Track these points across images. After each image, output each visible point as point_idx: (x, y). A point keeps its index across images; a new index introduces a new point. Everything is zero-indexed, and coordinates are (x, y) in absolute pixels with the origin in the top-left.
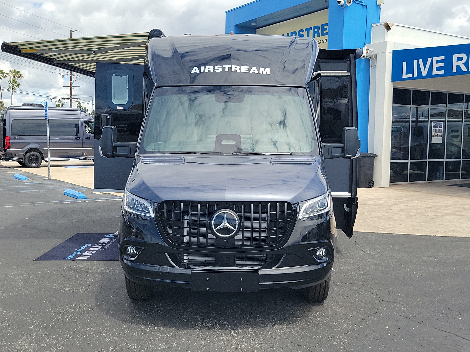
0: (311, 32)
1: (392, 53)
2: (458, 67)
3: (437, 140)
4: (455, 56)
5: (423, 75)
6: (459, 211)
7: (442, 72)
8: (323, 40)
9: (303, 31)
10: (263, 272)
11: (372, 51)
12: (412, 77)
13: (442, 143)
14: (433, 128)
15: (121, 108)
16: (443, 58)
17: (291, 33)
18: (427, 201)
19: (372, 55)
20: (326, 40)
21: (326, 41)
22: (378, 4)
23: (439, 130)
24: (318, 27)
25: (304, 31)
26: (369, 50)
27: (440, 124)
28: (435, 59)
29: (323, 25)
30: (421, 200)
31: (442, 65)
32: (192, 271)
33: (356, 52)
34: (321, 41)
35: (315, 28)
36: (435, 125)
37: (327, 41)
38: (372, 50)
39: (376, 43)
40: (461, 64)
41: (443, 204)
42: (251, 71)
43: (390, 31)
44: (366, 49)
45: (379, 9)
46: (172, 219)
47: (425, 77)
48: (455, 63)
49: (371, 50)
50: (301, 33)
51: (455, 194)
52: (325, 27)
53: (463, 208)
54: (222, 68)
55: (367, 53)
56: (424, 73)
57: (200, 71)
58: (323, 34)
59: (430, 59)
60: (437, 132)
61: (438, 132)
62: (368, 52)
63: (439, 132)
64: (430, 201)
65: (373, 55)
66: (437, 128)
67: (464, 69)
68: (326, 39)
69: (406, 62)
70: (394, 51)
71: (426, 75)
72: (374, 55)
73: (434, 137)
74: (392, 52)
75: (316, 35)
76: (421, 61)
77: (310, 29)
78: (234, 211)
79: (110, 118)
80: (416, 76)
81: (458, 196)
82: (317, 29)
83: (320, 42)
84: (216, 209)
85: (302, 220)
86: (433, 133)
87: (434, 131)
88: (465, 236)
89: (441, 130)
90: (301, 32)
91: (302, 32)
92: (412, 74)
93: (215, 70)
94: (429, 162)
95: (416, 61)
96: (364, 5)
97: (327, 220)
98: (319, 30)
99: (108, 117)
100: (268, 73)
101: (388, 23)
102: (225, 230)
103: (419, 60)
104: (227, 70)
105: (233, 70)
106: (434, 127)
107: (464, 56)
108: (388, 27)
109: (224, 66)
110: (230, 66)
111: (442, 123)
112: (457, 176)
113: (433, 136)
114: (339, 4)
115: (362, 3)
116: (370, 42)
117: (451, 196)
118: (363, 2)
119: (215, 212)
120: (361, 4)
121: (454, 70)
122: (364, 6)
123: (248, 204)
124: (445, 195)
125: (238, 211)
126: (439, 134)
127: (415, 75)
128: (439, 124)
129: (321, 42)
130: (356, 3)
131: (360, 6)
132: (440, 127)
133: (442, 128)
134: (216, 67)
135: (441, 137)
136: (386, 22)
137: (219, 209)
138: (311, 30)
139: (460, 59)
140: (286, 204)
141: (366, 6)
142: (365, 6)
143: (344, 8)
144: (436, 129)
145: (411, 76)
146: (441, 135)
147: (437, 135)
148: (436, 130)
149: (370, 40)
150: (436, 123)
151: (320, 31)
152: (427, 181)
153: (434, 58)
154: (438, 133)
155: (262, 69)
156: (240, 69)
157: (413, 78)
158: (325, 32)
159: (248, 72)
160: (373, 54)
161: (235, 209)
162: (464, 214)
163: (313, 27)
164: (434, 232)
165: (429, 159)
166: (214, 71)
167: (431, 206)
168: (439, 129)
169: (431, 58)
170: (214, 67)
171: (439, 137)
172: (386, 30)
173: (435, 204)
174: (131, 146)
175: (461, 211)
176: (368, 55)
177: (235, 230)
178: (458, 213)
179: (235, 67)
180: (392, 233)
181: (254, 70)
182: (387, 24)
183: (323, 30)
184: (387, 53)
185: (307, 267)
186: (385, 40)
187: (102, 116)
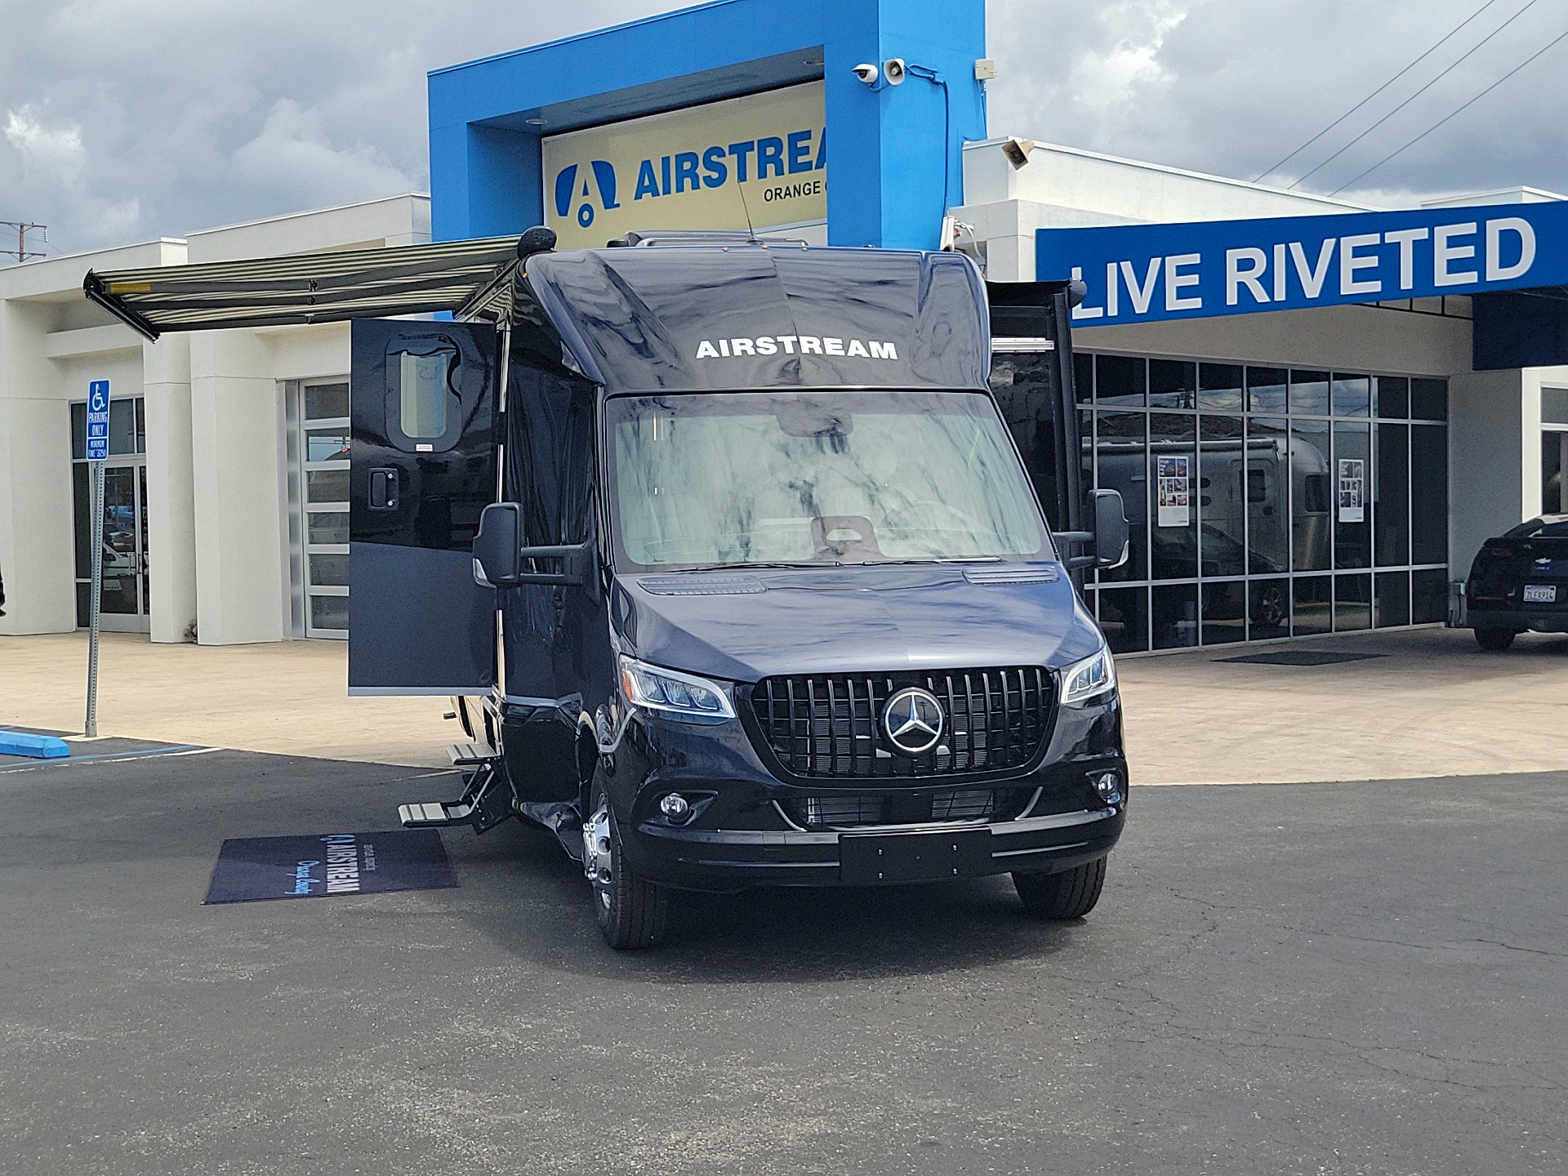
0: (752, 158)
1: (1034, 239)
2: (1242, 287)
3: (1173, 516)
4: (1233, 256)
5: (1137, 312)
6: (1287, 726)
7: (1196, 303)
8: (795, 188)
9: (721, 154)
10: (998, 829)
11: (972, 230)
12: (1101, 315)
13: (1187, 524)
14: (1159, 478)
15: (429, 448)
16: (1195, 259)
17: (676, 156)
18: (1184, 705)
19: (973, 244)
20: (807, 186)
21: (807, 192)
22: (978, 77)
23: (1177, 483)
24: (776, 142)
25: (727, 153)
26: (960, 226)
27: (1181, 464)
28: (1172, 262)
29: (794, 138)
30: (1164, 704)
31: (1193, 280)
32: (840, 836)
33: (1069, 291)
34: (788, 188)
35: (764, 144)
36: (1164, 466)
37: (810, 190)
38: (972, 227)
39: (982, 206)
40: (1251, 278)
41: (1233, 710)
42: (852, 352)
43: (1024, 168)
44: (953, 224)
45: (982, 95)
46: (788, 717)
47: (1142, 318)
48: (1233, 277)
49: (969, 227)
50: (714, 158)
51: (1254, 684)
52: (800, 144)
53: (1293, 718)
54: (776, 343)
55: (955, 237)
56: (1141, 304)
57: (718, 349)
58: (795, 168)
59: (1155, 263)
60: (1172, 491)
61: (1177, 490)
62: (961, 233)
63: (1179, 490)
64: (1192, 705)
65: (975, 244)
66: (1173, 478)
67: (1261, 296)
68: (810, 185)
69: (1080, 269)
70: (1039, 232)
71: (1145, 311)
72: (978, 243)
73: (1165, 505)
74: (1034, 234)
75: (771, 168)
76: (1127, 266)
77: (749, 146)
78: (930, 690)
79: (397, 479)
80: (1116, 314)
81: (1265, 689)
82: (773, 148)
83: (786, 194)
84: (890, 690)
85: (1067, 707)
86: (1161, 494)
87: (1163, 488)
88: (1334, 780)
89: (1183, 485)
90: (714, 154)
91: (719, 157)
92: (1101, 309)
93: (760, 351)
94: (1154, 588)
95: (1112, 268)
96: (937, 80)
97: (1112, 710)
98: (779, 151)
99: (390, 476)
100: (894, 356)
101: (1018, 141)
102: (917, 736)
103: (1121, 263)
104: (789, 349)
105: (805, 349)
106: (1163, 474)
107: (1257, 255)
108: (1017, 156)
109: (780, 339)
110: (794, 338)
111: (1185, 460)
112: (1237, 634)
113: (1162, 505)
114: (864, 77)
115: (932, 76)
116: (960, 202)
117: (1244, 689)
118: (934, 72)
119: (888, 696)
120: (929, 78)
121: (1232, 299)
122: (938, 83)
123: (958, 673)
124: (1226, 688)
125: (939, 690)
126: (1179, 496)
127: (1113, 311)
128: (1178, 464)
129: (790, 194)
130: (912, 74)
131: (927, 85)
132: (1181, 473)
133: (1185, 475)
134: (760, 342)
135: (1186, 504)
136: (1010, 139)
137: (897, 689)
138: (753, 150)
139: (1246, 265)
140: (1038, 671)
141: (945, 83)
142: (941, 83)
143: (879, 91)
144: (1168, 481)
145: (1097, 312)
146: (1185, 499)
147: (1174, 498)
148: (1170, 484)
149: (960, 195)
150: (1167, 462)
151: (785, 156)
152: (1151, 652)
153: (1167, 258)
154: (1176, 494)
155: (874, 346)
156: (822, 346)
157: (1105, 320)
158: (801, 159)
159: (842, 353)
160: (975, 239)
161: (931, 687)
162: (1305, 732)
163: (759, 141)
164: (1250, 777)
165: (1154, 578)
166: (756, 351)
167: (1202, 717)
168: (1177, 480)
169: (1160, 259)
170: (755, 343)
171: (1179, 504)
172: (1011, 165)
173: (1213, 712)
174: (572, 555)
175: (1293, 726)
176: (957, 243)
177: (938, 734)
178: (1287, 731)
179: (809, 342)
180: (1144, 784)
181: (856, 347)
182: (1015, 145)
183: (795, 152)
184: (1019, 237)
185: (1086, 813)
186: (1010, 198)
187: (372, 474)
